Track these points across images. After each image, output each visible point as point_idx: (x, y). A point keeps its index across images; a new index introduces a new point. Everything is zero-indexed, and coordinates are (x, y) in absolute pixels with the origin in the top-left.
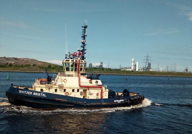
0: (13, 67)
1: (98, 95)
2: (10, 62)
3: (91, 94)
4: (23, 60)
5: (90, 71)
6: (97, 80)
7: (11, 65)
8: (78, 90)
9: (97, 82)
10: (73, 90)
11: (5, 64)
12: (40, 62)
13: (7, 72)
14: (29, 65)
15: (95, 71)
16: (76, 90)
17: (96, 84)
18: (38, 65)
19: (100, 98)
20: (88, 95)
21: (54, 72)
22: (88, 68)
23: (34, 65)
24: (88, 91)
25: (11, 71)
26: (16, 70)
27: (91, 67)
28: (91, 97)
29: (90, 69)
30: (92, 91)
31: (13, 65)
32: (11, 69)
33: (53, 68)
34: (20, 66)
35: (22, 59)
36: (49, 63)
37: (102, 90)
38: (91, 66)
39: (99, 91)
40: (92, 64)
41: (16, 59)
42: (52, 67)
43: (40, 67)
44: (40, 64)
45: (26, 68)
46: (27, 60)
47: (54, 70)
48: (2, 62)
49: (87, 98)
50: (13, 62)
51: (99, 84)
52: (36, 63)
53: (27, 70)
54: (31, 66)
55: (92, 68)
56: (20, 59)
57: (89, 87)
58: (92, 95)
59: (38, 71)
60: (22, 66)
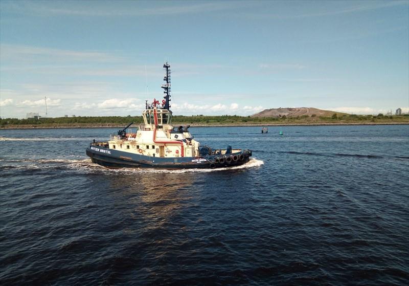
0: (287, 120)
1: (177, 152)
2: (283, 114)
3: (169, 152)
4: (299, 110)
5: (399, 120)
6: (177, 134)
7: (284, 117)
8: (153, 147)
9: (176, 137)
10: (148, 147)
11: (278, 117)
12: (321, 111)
13: (280, 126)
14: (306, 116)
15: (406, 120)
16: (150, 147)
17: (176, 139)
18: (318, 115)
19: (180, 156)
20: (166, 153)
21: (342, 124)
22: (394, 115)
23: (313, 116)
24: (165, 148)
25: (285, 124)
26: (290, 123)
27: (400, 114)
28: (169, 156)
29: (398, 117)
30: (170, 147)
31: (287, 117)
32: (284, 122)
33: (340, 119)
34: (295, 118)
35: (297, 109)
36: (334, 112)
37: (182, 147)
38: (400, 112)
39: (179, 148)
40: (401, 109)
41: (290, 109)
42: (338, 116)
43: (322, 118)
44: (321, 113)
45: (303, 120)
46: (305, 110)
47: (342, 120)
48: (274, 115)
49: (165, 157)
50: (286, 114)
51: (179, 138)
52: (315, 113)
53: (304, 123)
54: (309, 117)
55: (402, 115)
56: (295, 109)
57: (165, 143)
58: (171, 153)
59: (319, 123)
60: (297, 118)
